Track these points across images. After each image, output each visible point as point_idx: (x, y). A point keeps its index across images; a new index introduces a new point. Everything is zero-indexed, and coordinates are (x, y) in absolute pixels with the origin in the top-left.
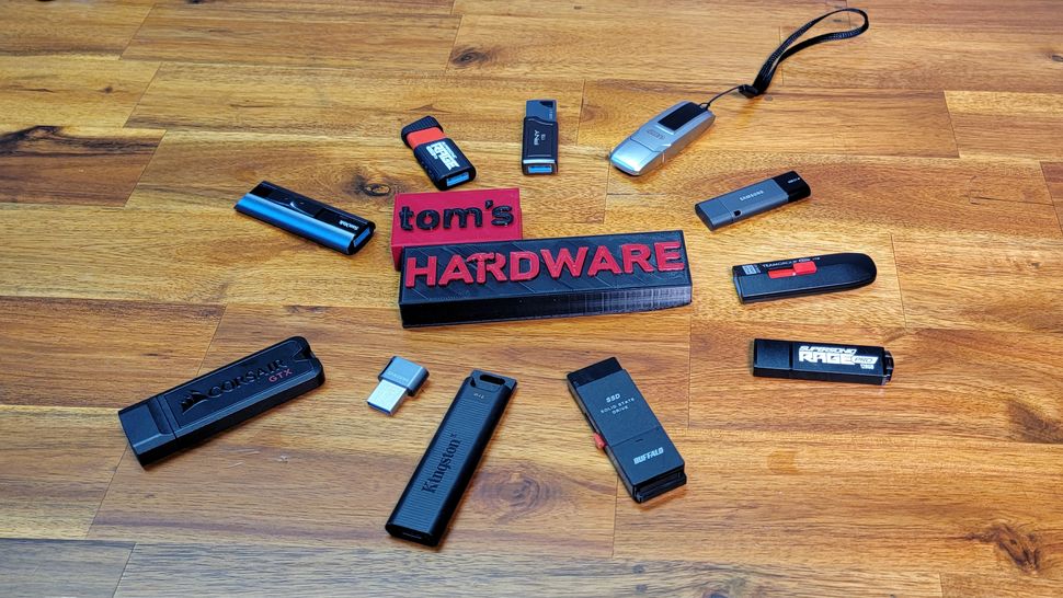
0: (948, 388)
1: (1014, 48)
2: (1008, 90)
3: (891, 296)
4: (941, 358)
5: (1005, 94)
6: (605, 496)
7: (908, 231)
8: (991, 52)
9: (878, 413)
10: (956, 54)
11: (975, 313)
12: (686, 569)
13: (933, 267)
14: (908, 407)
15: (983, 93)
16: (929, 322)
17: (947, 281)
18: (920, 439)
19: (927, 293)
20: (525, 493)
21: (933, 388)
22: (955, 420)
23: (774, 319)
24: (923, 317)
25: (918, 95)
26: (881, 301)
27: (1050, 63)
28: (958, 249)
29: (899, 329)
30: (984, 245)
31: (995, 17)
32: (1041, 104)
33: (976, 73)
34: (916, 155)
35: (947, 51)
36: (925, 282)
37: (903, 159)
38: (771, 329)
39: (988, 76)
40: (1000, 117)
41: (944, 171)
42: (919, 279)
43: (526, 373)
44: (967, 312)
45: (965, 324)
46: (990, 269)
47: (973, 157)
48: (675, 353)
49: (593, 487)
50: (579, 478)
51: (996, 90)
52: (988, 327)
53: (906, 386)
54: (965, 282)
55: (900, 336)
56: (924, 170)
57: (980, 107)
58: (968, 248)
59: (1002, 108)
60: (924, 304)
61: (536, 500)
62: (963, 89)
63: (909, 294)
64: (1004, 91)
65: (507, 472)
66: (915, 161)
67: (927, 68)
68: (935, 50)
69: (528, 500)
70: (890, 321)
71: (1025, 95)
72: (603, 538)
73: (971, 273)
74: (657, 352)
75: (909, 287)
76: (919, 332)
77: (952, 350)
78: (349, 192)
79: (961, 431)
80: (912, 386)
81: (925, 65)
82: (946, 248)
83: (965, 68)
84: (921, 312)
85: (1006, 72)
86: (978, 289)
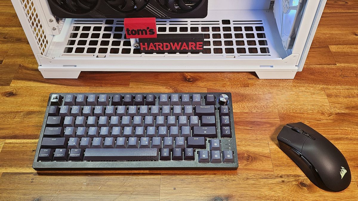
0: (346, 128)
1: (345, 32)
2: (345, 45)
3: (327, 104)
4: (343, 120)
5: (345, 46)
6: (268, 159)
7: (328, 86)
8: (339, 34)
9: (330, 136)
10: (330, 35)
11: (349, 108)
12: (293, 176)
13: (336, 96)
14: (337, 134)
15: (339, 46)
16: (338, 111)
17: (341, 100)
18: (342, 142)
19: (336, 103)
20: (249, 158)
21: (343, 129)
22: (350, 137)
23: (299, 112)
24: (336, 110)
25: (322, 47)
26: (325, 106)
27: (355, 36)
28: (341, 91)
29: (331, 113)
30: (348, 89)
31: (338, 23)
32: (355, 49)
33: (336, 40)
34: (325, 65)
35: (327, 34)
36: (335, 100)
37: (322, 66)
38: (299, 114)
39: (339, 41)
40: (345, 53)
41: (333, 69)
42: (333, 99)
43: (240, 128)
44: (347, 108)
45: (347, 111)
46: (351, 96)
47: (340, 65)
48: (276, 122)
49: (265, 157)
50: (261, 155)
51: (342, 45)
52: (353, 112)
53: (336, 128)
54: (345, 100)
55: (331, 115)
56: (328, 69)
57: (339, 50)
58: (344, 90)
59: (345, 50)
60: (336, 106)
61: (252, 160)
62: (333, 45)
63: (331, 103)
64: (344, 45)
65: (243, 154)
66: (325, 66)
67: (323, 39)
68: (324, 33)
69: (250, 160)
70: (328, 111)
71: (350, 46)
72: (271, 169)
73: (346, 97)
74: (272, 121)
75: (331, 102)
76: (336, 114)
77: (345, 118)
78: (183, 81)
79: (352, 140)
80: (337, 128)
81: (322, 38)
82: (338, 91)
83: (333, 39)
84: (336, 108)
85: (344, 40)
86: (349, 102)
